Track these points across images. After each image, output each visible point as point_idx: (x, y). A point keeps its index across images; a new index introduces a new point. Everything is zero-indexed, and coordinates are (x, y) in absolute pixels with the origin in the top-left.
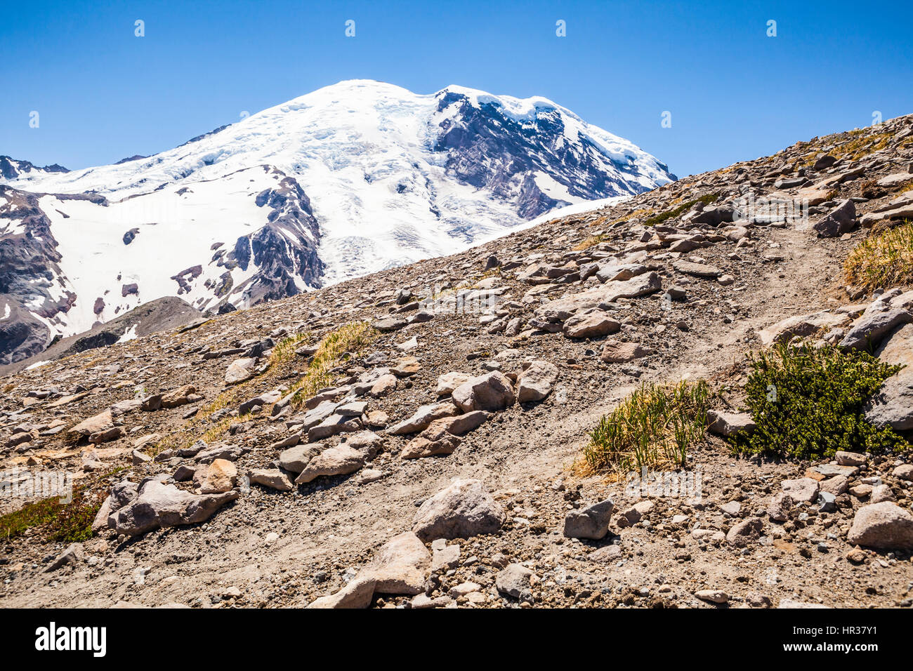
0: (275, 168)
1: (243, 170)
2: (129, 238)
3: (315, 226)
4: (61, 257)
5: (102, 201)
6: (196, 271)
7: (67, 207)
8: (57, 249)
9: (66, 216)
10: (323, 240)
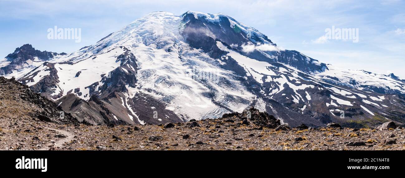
0: (124, 47)
1: (114, 49)
2: (77, 75)
3: (135, 66)
4: (59, 81)
5: (72, 64)
6: (96, 84)
7: (62, 66)
8: (59, 79)
9: (61, 69)
10: (138, 71)
